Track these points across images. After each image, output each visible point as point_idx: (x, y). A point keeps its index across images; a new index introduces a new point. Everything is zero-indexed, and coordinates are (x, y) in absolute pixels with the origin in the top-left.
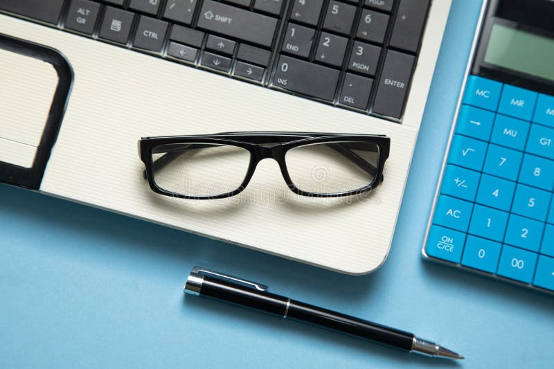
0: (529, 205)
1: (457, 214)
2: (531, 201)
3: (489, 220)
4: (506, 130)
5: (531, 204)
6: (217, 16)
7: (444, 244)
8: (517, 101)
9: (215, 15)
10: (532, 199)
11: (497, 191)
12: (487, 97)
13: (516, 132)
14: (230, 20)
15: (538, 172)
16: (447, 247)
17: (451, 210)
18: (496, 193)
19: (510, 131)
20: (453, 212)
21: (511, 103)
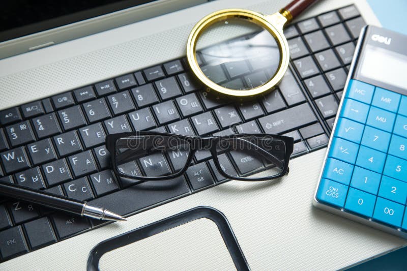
0: (397, 170)
1: (341, 171)
2: (398, 168)
3: (366, 178)
4: (378, 117)
5: (398, 169)
6: (273, 124)
7: (331, 193)
8: (386, 99)
9: (272, 124)
10: (398, 166)
11: (372, 158)
12: (363, 94)
13: (386, 119)
14: (282, 120)
15: (403, 148)
16: (334, 195)
17: (336, 169)
18: (371, 160)
19: (381, 118)
20: (338, 170)
21: (382, 100)
